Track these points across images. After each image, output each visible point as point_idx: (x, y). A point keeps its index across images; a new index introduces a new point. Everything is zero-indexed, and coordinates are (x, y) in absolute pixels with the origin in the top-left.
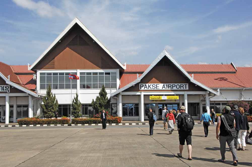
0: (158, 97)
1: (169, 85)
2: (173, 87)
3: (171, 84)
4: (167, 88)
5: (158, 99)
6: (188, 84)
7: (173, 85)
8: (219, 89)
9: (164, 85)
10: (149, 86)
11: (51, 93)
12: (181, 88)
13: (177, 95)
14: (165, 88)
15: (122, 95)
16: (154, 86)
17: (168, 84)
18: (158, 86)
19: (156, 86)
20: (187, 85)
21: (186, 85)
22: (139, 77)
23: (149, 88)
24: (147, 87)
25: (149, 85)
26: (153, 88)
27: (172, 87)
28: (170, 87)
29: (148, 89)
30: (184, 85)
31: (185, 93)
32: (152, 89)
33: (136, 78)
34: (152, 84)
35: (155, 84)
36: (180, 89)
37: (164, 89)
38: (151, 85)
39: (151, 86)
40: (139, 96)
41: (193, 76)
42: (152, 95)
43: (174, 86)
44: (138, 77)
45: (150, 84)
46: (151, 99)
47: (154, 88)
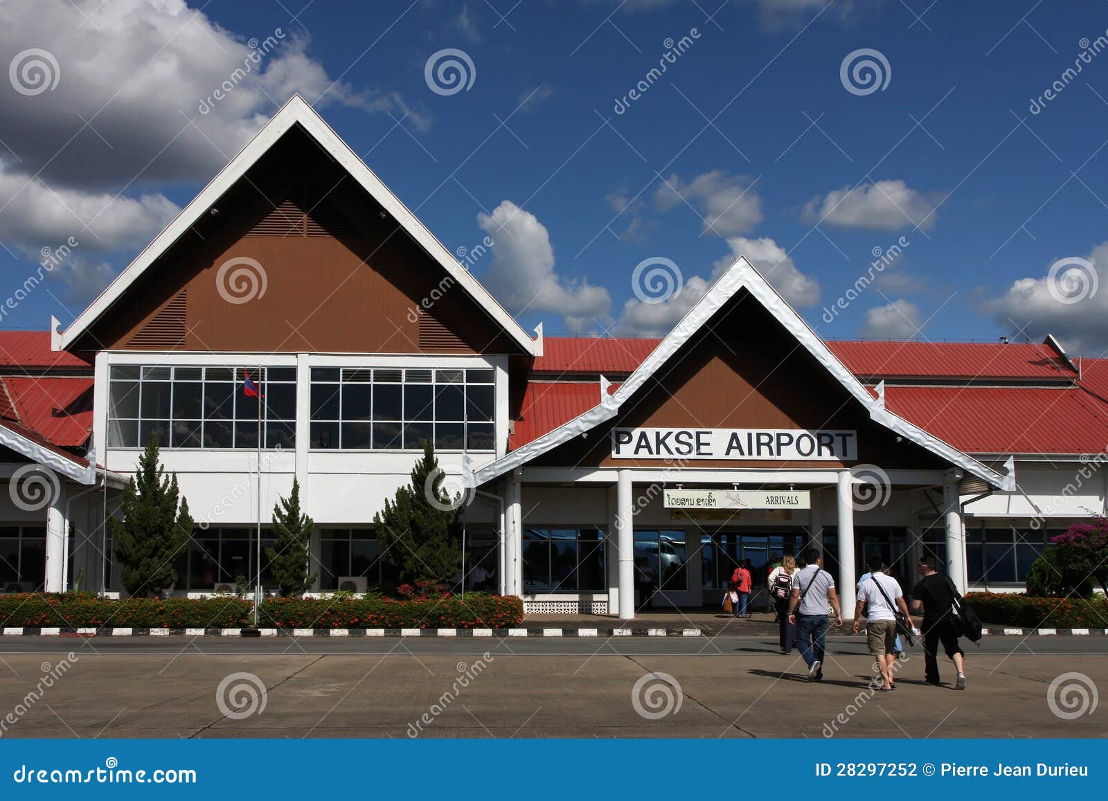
0: (703, 494)
1: (759, 435)
2: (779, 445)
3: (773, 432)
4: (750, 453)
5: (702, 506)
6: (854, 432)
7: (779, 435)
8: (1011, 459)
9: (734, 436)
10: (660, 442)
11: (158, 469)
12: (820, 454)
13: (799, 487)
14: (742, 453)
15: (523, 485)
16: (683, 438)
17: (754, 432)
18: (703, 438)
19: (693, 442)
20: (848, 438)
21: (844, 437)
22: (611, 391)
23: (658, 452)
24: (648, 446)
25: (658, 434)
26: (678, 450)
27: (774, 445)
28: (768, 444)
29: (655, 456)
30: (837, 435)
31: (840, 479)
32: (677, 456)
33: (597, 400)
34: (676, 431)
35: (693, 431)
36: (814, 456)
37: (735, 454)
38: (673, 437)
39: (671, 442)
40: (611, 488)
41: (882, 394)
42: (672, 485)
43: (784, 439)
44: (604, 391)
45: (663, 431)
46: (671, 506)
47: (684, 448)
